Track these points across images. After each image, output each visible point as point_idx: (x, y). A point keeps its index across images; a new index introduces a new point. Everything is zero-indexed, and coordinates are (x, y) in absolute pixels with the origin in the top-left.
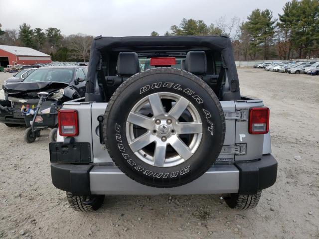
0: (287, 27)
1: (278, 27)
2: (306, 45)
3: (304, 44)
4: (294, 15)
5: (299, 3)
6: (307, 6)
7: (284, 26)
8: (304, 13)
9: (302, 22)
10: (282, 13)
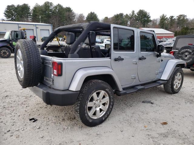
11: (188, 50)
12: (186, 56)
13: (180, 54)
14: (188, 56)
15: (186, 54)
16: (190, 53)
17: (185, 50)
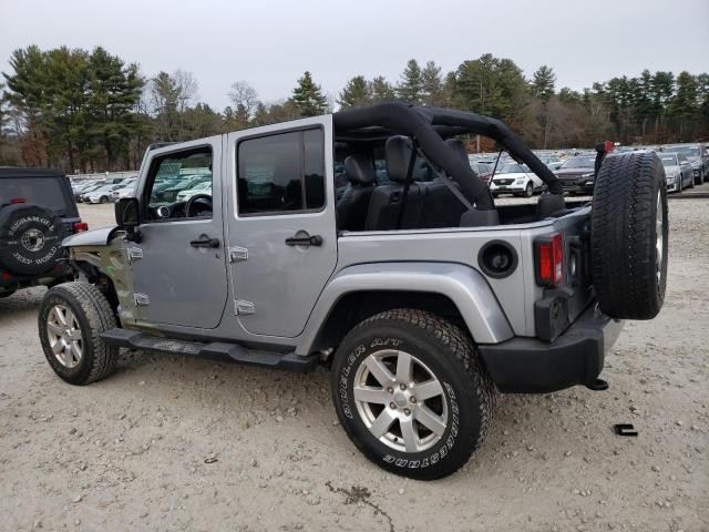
0: (31, 105)
1: (9, 102)
2: (81, 147)
3: (77, 144)
4: (38, 81)
5: (44, 54)
6: (63, 65)
7: (24, 101)
8: (61, 78)
9: (63, 99)
10: (12, 73)
11: (36, 219)
12: (33, 241)
13: (10, 238)
14: (39, 241)
15: (32, 233)
16: (44, 229)
17: (24, 221)
